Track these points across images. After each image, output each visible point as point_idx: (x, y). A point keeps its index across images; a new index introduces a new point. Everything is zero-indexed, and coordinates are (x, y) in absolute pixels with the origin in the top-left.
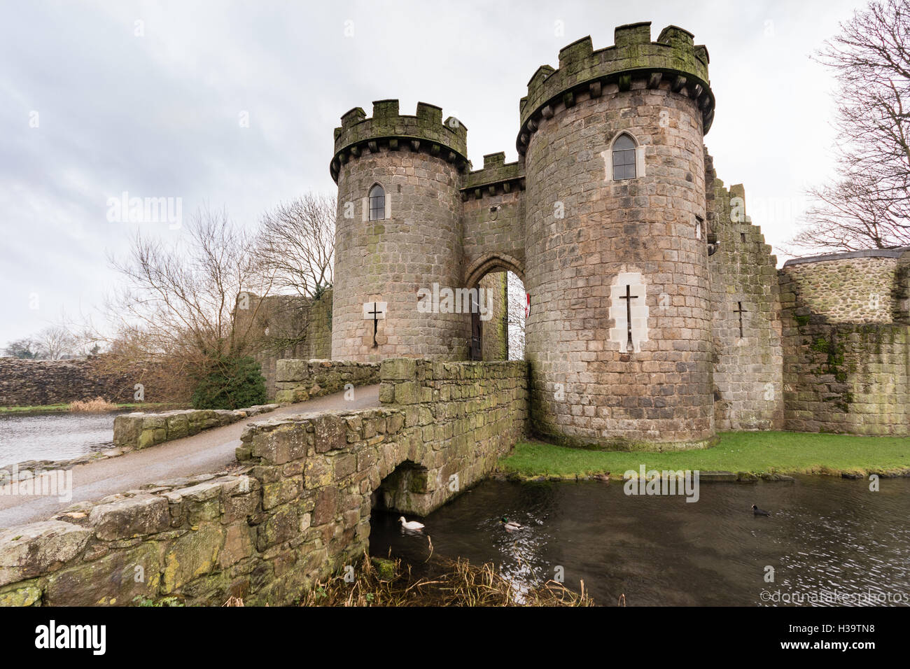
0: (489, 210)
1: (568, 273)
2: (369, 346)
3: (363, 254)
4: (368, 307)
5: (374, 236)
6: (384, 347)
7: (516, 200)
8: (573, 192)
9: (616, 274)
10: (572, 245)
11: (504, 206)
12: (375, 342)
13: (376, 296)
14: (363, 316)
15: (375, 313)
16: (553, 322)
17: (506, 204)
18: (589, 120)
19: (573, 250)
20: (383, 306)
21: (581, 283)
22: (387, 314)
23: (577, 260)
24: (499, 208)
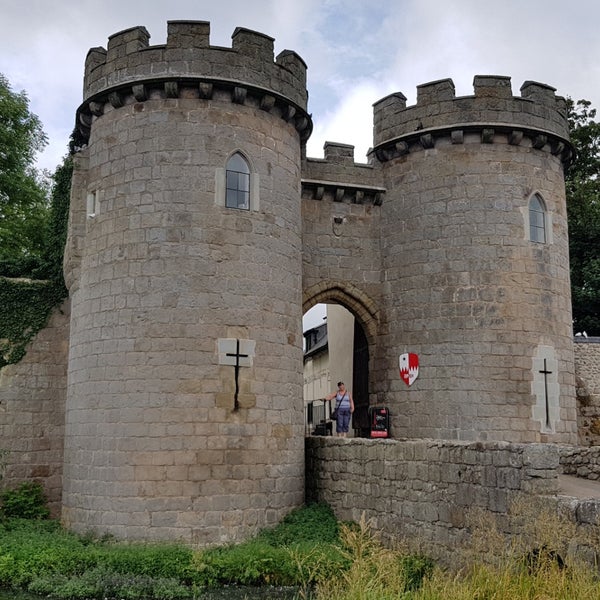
0: (332, 219)
1: (487, 336)
2: (227, 409)
3: (216, 258)
4: (226, 345)
5: (235, 233)
6: (251, 411)
7: (368, 215)
8: (492, 241)
9: (536, 346)
10: (492, 304)
11: (352, 220)
12: (236, 403)
13: (240, 329)
14: (218, 360)
15: (238, 355)
16: (466, 393)
17: (355, 218)
18: (507, 167)
19: (493, 309)
20: (249, 347)
21: (502, 350)
22: (255, 360)
23: (498, 322)
24: (345, 220)
